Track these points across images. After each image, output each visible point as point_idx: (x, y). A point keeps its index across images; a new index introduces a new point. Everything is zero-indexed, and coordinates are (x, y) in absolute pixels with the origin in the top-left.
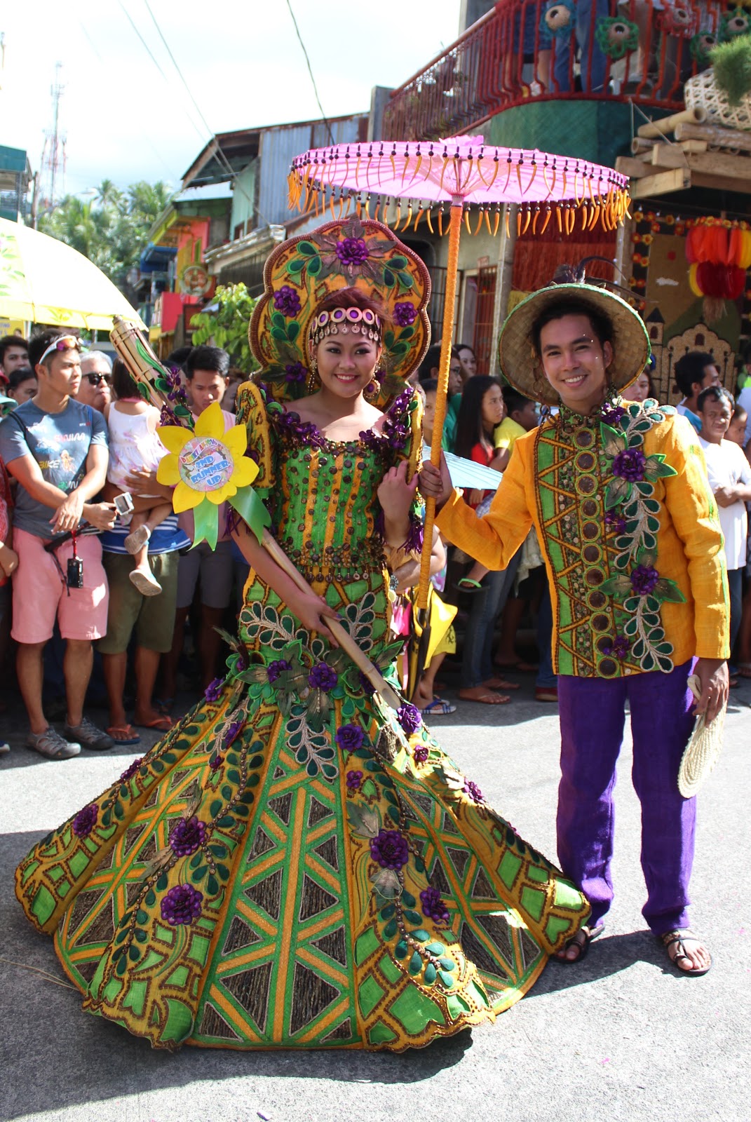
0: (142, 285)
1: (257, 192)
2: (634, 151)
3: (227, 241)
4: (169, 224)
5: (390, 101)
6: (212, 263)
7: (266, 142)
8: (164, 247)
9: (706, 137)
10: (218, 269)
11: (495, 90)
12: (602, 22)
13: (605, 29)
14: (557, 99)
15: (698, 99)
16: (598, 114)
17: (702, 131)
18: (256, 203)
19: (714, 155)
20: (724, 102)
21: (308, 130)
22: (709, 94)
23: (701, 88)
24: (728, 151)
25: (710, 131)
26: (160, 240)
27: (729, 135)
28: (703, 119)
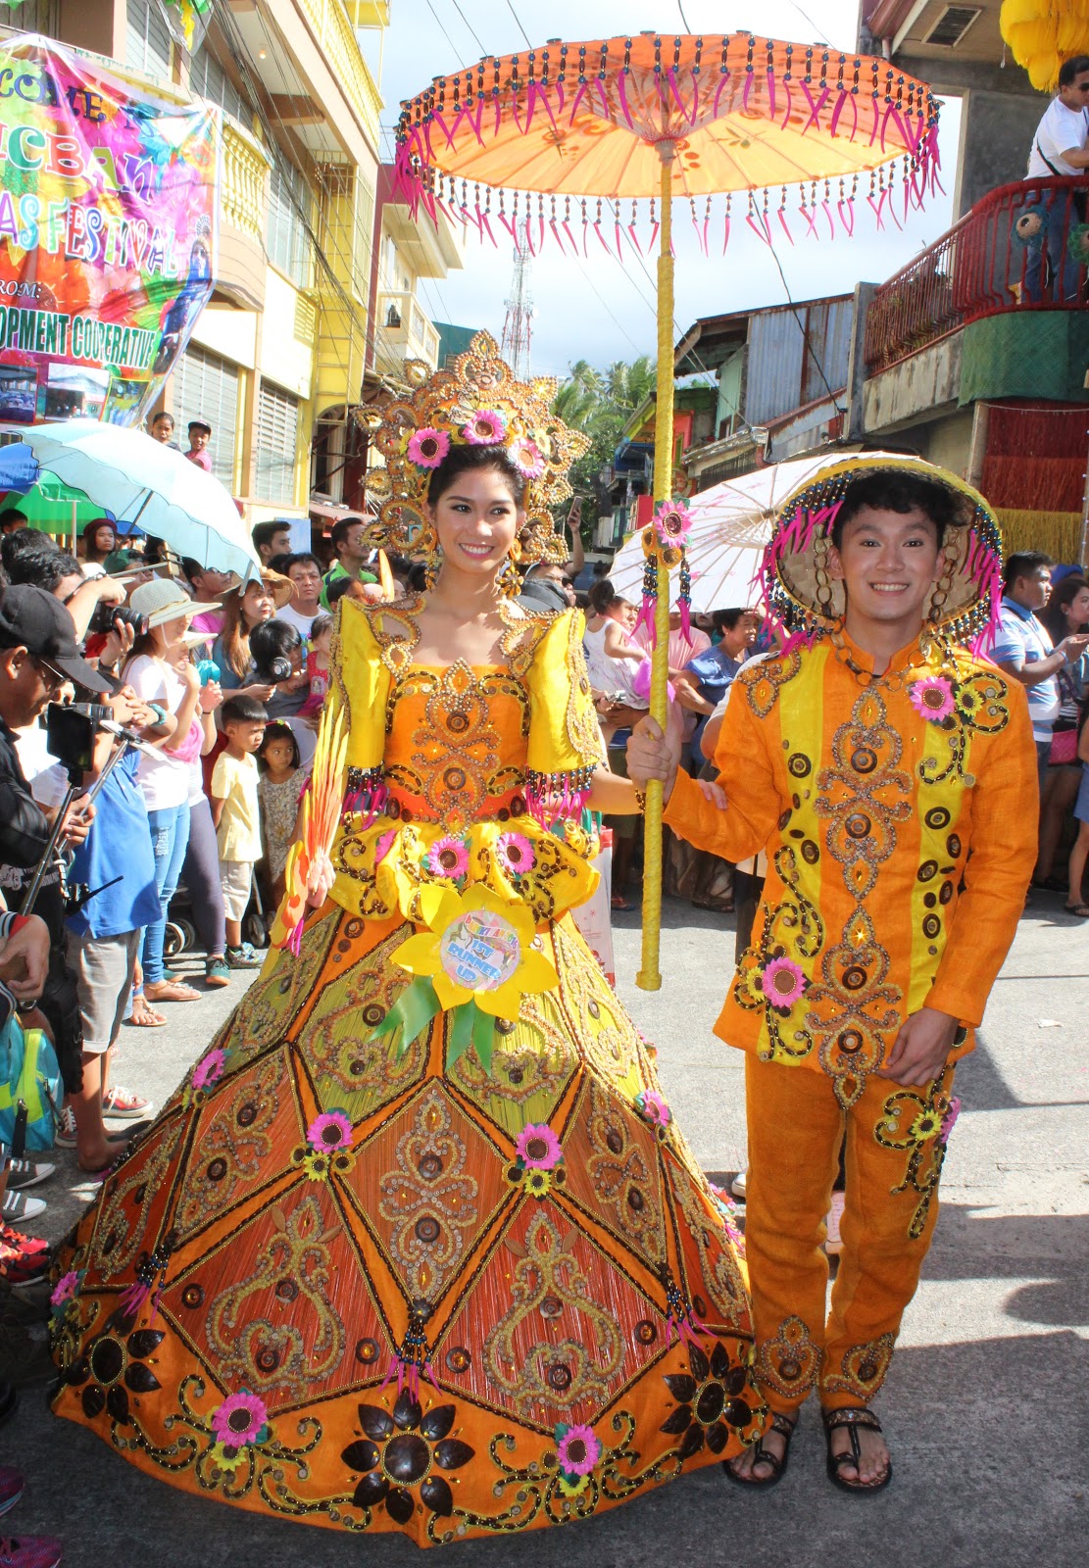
0: (617, 485)
1: (744, 384)
3: (711, 439)
5: (875, 298)
6: (693, 465)
7: (755, 326)
8: (642, 441)
10: (698, 472)
11: (968, 299)
12: (1074, 229)
13: (1077, 237)
16: (1070, 325)
18: (743, 396)
21: (802, 313)
26: (638, 435)
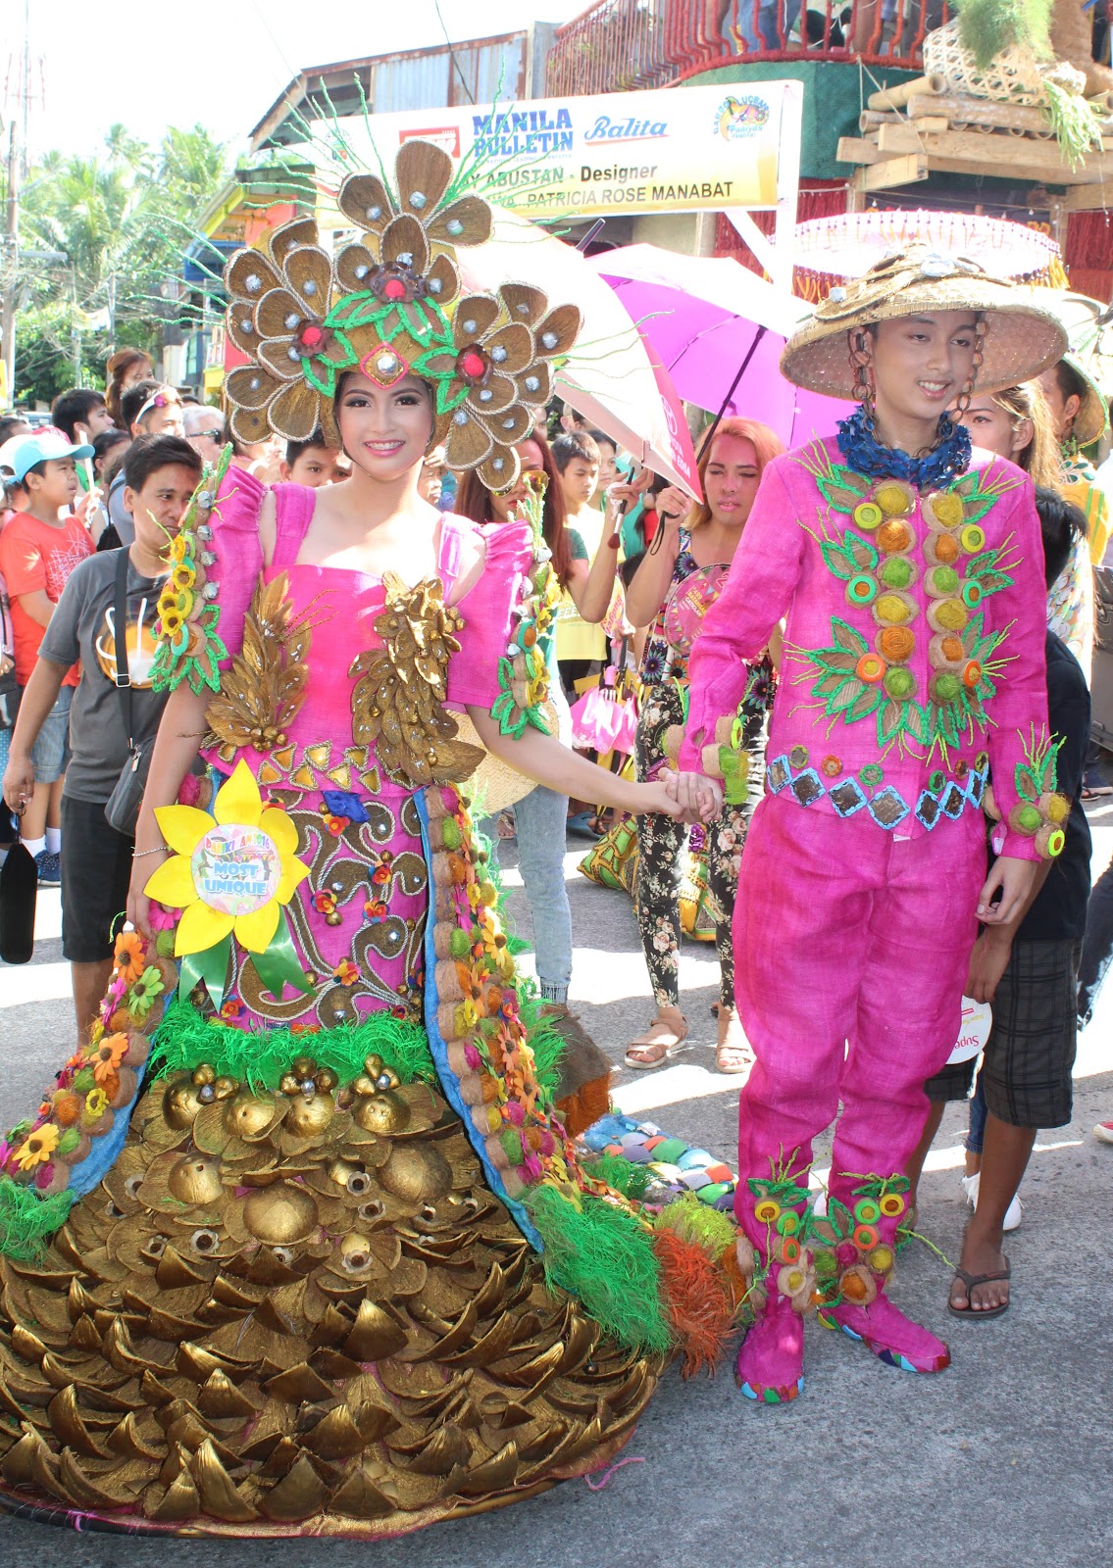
2: (862, 129)
4: (231, 208)
7: (380, 76)
8: (225, 239)
9: (947, 112)
11: (686, 46)
14: (762, 60)
15: (939, 61)
16: (816, 79)
17: (941, 105)
19: (959, 135)
20: (971, 64)
21: (444, 60)
22: (952, 55)
23: (943, 46)
24: (979, 128)
25: (953, 104)
26: (217, 230)
27: (977, 108)
28: (943, 89)
